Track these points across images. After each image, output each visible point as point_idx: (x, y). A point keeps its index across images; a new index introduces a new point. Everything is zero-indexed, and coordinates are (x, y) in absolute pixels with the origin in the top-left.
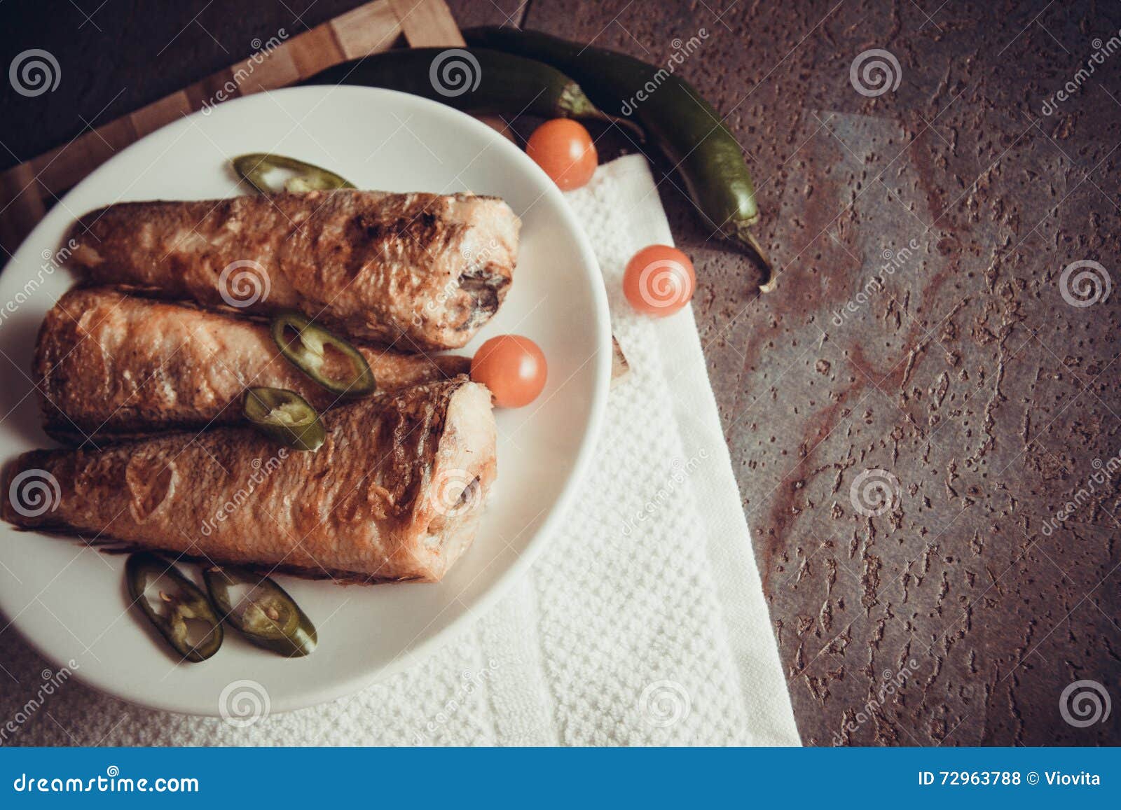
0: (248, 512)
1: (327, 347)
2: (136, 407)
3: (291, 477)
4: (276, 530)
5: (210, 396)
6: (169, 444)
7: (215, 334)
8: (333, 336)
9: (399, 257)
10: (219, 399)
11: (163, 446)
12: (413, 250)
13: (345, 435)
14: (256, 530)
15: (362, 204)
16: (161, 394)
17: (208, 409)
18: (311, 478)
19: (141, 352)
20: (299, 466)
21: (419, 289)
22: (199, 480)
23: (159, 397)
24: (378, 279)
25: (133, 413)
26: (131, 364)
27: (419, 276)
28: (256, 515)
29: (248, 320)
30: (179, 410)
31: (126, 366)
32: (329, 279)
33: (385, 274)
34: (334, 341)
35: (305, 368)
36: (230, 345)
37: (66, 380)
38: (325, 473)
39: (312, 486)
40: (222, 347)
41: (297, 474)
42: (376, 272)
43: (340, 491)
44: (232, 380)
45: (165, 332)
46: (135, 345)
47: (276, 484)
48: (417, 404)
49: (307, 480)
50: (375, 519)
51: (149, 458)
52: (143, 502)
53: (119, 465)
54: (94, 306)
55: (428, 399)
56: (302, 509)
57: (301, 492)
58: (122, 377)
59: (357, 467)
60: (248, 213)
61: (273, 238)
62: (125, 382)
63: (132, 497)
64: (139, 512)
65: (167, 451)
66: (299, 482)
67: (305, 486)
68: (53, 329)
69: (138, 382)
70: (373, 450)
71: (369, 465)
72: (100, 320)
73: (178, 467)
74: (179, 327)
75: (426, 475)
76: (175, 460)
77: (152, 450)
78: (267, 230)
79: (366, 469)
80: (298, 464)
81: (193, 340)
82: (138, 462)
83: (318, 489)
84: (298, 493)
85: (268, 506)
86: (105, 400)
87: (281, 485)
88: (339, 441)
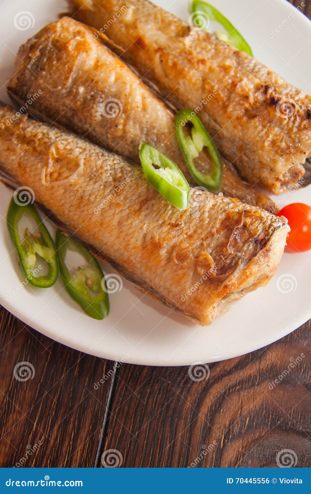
0: (117, 218)
1: (205, 149)
2: (75, 111)
3: (154, 214)
4: (129, 240)
6: (84, 147)
7: (144, 98)
8: (213, 145)
11: (79, 145)
14: (115, 233)
15: (271, 78)
18: (167, 223)
19: (96, 83)
20: (162, 211)
21: (283, 151)
22: (94, 180)
24: (262, 131)
25: (69, 114)
26: (87, 85)
28: (120, 223)
29: (164, 102)
31: (83, 84)
33: (268, 130)
34: (211, 149)
35: (186, 153)
36: (149, 110)
37: (43, 69)
38: (177, 225)
39: (165, 229)
40: (144, 109)
41: (159, 215)
42: (264, 127)
43: (181, 242)
44: (138, 132)
45: (116, 80)
46: (96, 75)
47: (143, 213)
48: (253, 219)
49: (164, 223)
50: (196, 272)
51: (68, 147)
52: (52, 171)
53: (47, 140)
54: (83, 37)
55: (261, 220)
56: (152, 238)
57: (156, 228)
58: (77, 89)
59: (199, 234)
60: (198, 39)
61: (208, 64)
62: (77, 93)
63: (47, 165)
64: (46, 176)
65: (81, 151)
66: (158, 220)
67: (161, 226)
68: (52, 35)
69: (85, 99)
70: (214, 230)
71: (207, 238)
72: (81, 47)
73: (85, 164)
74: (126, 82)
75: (241, 266)
76: (85, 159)
77: (72, 144)
78: (206, 58)
79: (204, 239)
80: (162, 210)
81: (130, 94)
82: (61, 147)
83: (168, 233)
84: (155, 227)
85: (131, 223)
86: (60, 97)
87: (146, 216)
88: (193, 211)
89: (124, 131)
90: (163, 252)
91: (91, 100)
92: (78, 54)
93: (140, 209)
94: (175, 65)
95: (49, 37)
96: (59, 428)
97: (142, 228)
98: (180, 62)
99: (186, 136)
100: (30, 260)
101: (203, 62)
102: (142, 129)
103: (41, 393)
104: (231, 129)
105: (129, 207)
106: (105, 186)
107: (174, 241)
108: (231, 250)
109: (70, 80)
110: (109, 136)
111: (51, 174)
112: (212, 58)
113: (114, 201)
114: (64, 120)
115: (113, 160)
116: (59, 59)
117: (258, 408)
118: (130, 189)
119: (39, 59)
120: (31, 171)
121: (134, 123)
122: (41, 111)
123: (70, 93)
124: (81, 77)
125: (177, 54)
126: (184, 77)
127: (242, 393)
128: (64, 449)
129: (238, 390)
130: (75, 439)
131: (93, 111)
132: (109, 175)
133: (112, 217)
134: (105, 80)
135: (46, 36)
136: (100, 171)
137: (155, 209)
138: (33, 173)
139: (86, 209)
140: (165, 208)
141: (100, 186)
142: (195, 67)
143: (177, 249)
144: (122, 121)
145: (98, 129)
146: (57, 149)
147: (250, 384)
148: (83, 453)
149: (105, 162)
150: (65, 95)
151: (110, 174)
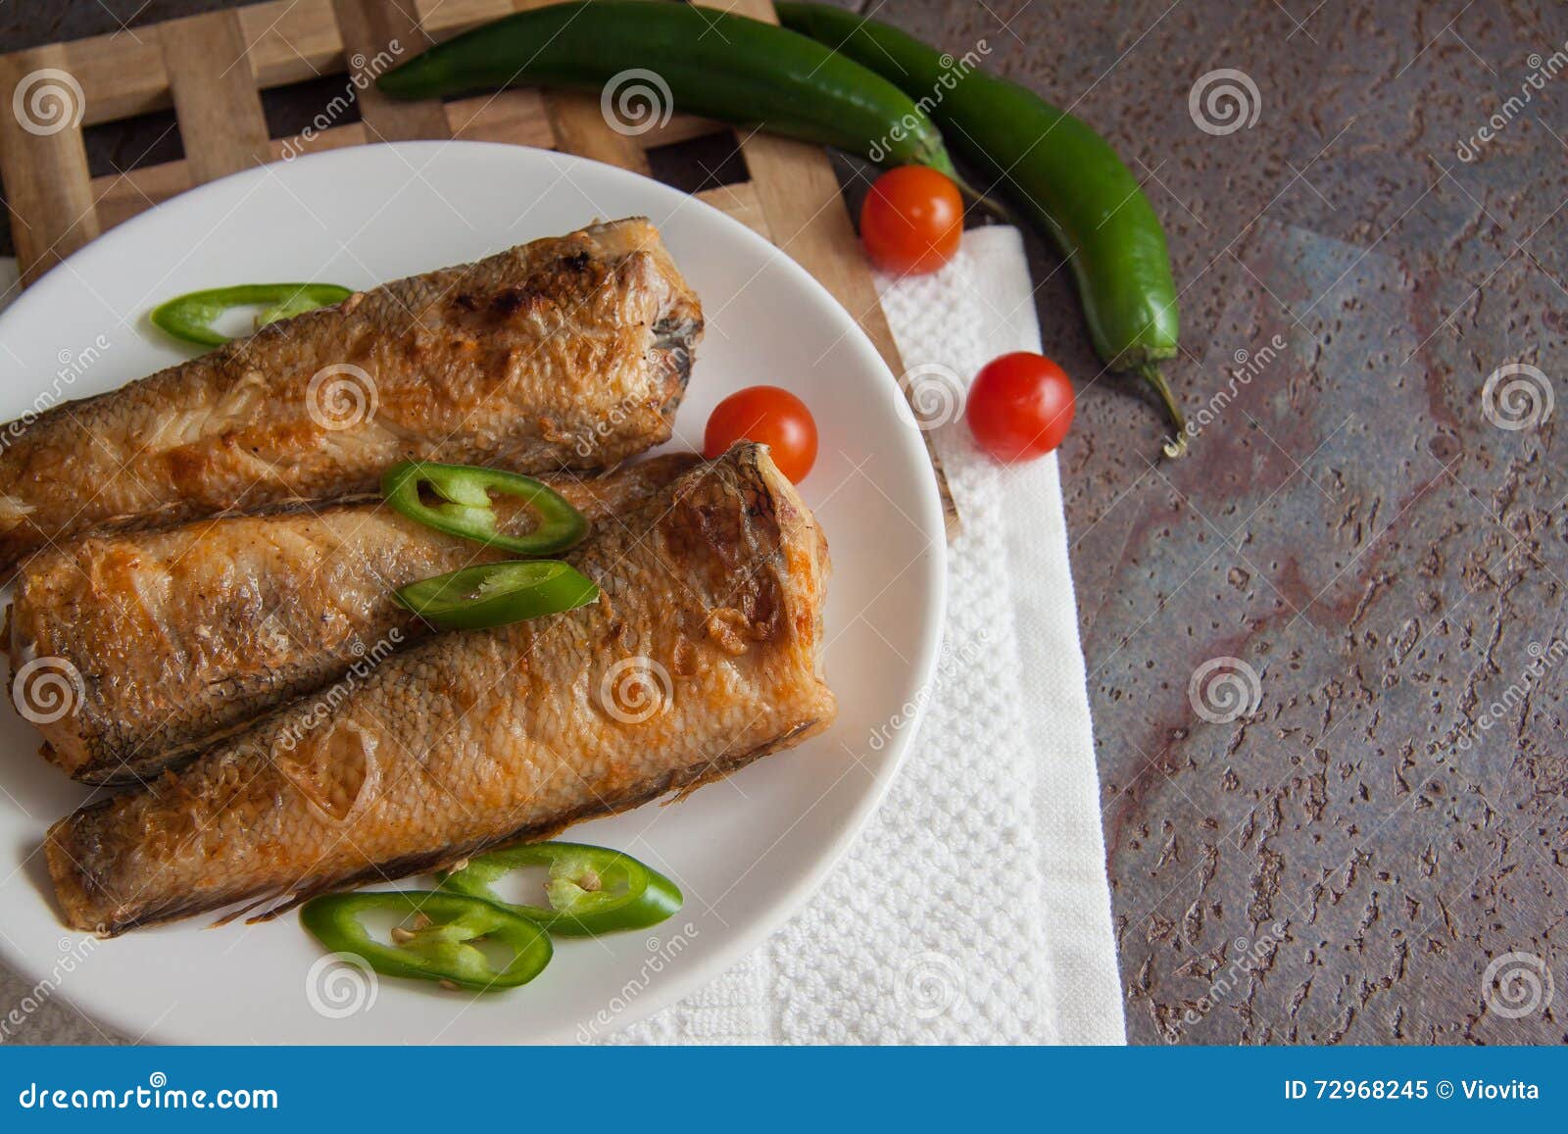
1: (492, 493)
2: (231, 678)
13: (616, 574)
16: (267, 643)
19: (212, 591)
21: (608, 359)
22: (407, 726)
26: (202, 612)
27: (601, 341)
29: (337, 505)
30: (299, 660)
31: (195, 618)
33: (551, 354)
34: (501, 481)
35: (474, 532)
36: (339, 541)
38: (616, 633)
39: (608, 655)
41: (573, 651)
47: (546, 677)
49: (593, 652)
57: (593, 671)
58: (196, 638)
62: (204, 646)
64: (327, 811)
66: (581, 660)
67: (596, 659)
69: (226, 638)
73: (362, 724)
74: (252, 539)
75: (780, 570)
76: (351, 717)
79: (679, 601)
80: (566, 639)
81: (283, 550)
83: (618, 655)
84: (590, 674)
85: (550, 711)
87: (555, 675)
88: (610, 586)
89: (345, 612)
93: (533, 678)
94: (281, 432)
97: (574, 699)
98: (285, 420)
99: (441, 511)
100: (469, 959)
105: (514, 696)
110: (329, 648)
111: (331, 801)
113: (480, 715)
114: (228, 711)
118: (479, 672)
120: (293, 836)
122: (173, 745)
123: (191, 659)
124: (178, 613)
125: (264, 414)
131: (261, 640)
132: (418, 693)
134: (219, 574)
136: (396, 704)
137: (553, 651)
138: (301, 835)
140: (565, 632)
145: (299, 658)
149: (385, 683)
150: (189, 667)
151: (418, 689)
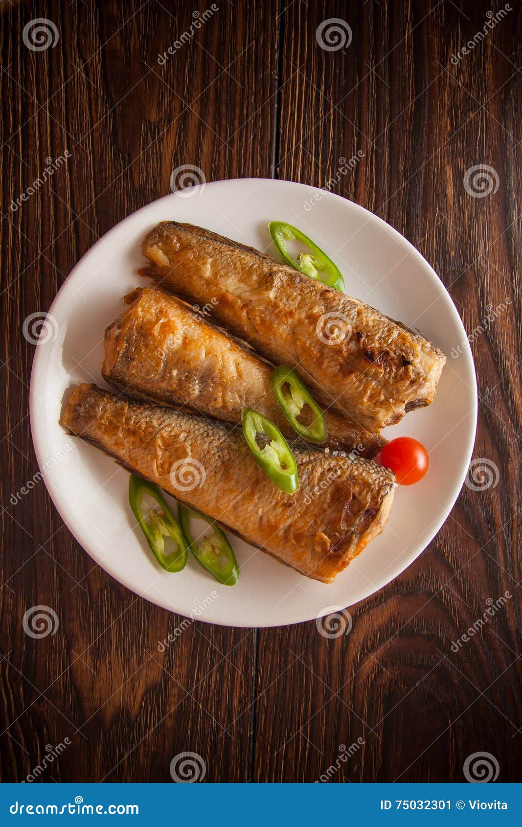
1: (306, 405)
2: (172, 392)
3: (267, 496)
5: (220, 404)
6: (188, 429)
7: (237, 364)
8: (313, 401)
9: (379, 379)
10: (224, 406)
11: (183, 428)
12: (389, 378)
13: (309, 484)
15: (362, 320)
16: (191, 393)
17: (215, 410)
18: (280, 504)
19: (188, 362)
21: (382, 403)
23: (189, 393)
24: (359, 386)
26: (179, 366)
27: (385, 396)
29: (258, 358)
30: (197, 403)
31: (176, 366)
32: (327, 368)
33: (365, 385)
34: (311, 404)
35: (287, 413)
36: (245, 376)
37: (133, 359)
38: (290, 505)
39: (279, 510)
40: (240, 375)
41: (271, 497)
42: (360, 381)
43: (296, 522)
44: (238, 400)
45: (207, 354)
46: (186, 355)
47: (256, 497)
48: (361, 487)
49: (277, 504)
50: (313, 551)
51: (173, 433)
52: (162, 462)
53: (151, 430)
54: (166, 316)
55: (369, 488)
56: (269, 521)
57: (271, 510)
58: (170, 373)
59: (312, 512)
60: (282, 286)
61: (297, 317)
62: (171, 377)
63: (156, 456)
64: (157, 468)
65: (186, 435)
66: (271, 503)
67: (275, 507)
68: (134, 322)
69: (180, 380)
70: (326, 506)
71: (320, 514)
72: (167, 328)
73: (192, 451)
74: (218, 354)
75: (356, 540)
76: (191, 445)
77: (176, 428)
78: (293, 308)
80: (274, 490)
81: (223, 367)
82: (165, 434)
83: (282, 513)
84: (269, 510)
85: (247, 509)
86: (155, 382)
87: (259, 498)
88: (304, 486)
89: (224, 401)
90: (281, 533)
91: (186, 380)
92: (165, 338)
93: (252, 493)
94: (263, 321)
95: (133, 325)
96: (217, 673)
97: (257, 512)
98: (268, 318)
99: (285, 396)
100: (160, 545)
101: (291, 314)
102: (240, 397)
103: (195, 648)
104: (328, 385)
105: (241, 492)
106: (216, 473)
107: (289, 522)
108: (343, 526)
109: (162, 365)
110: (210, 408)
111: (162, 465)
112: (299, 307)
113: (226, 487)
115: (219, 439)
116: (147, 346)
117: (386, 622)
119: (128, 348)
120: (143, 463)
121: (232, 393)
123: (163, 378)
124: (172, 360)
125: (264, 309)
126: (275, 334)
127: (371, 612)
128: (224, 690)
129: (368, 610)
130: (232, 680)
131: (190, 390)
132: (217, 458)
133: (227, 504)
134: (196, 358)
135: (129, 325)
136: (208, 457)
137: (267, 490)
138: (145, 466)
139: (201, 498)
141: (211, 472)
142: (283, 322)
143: (293, 529)
144: (220, 394)
146: (162, 437)
147: (378, 602)
148: (241, 689)
149: (211, 444)
150: (160, 380)
151: (219, 456)
